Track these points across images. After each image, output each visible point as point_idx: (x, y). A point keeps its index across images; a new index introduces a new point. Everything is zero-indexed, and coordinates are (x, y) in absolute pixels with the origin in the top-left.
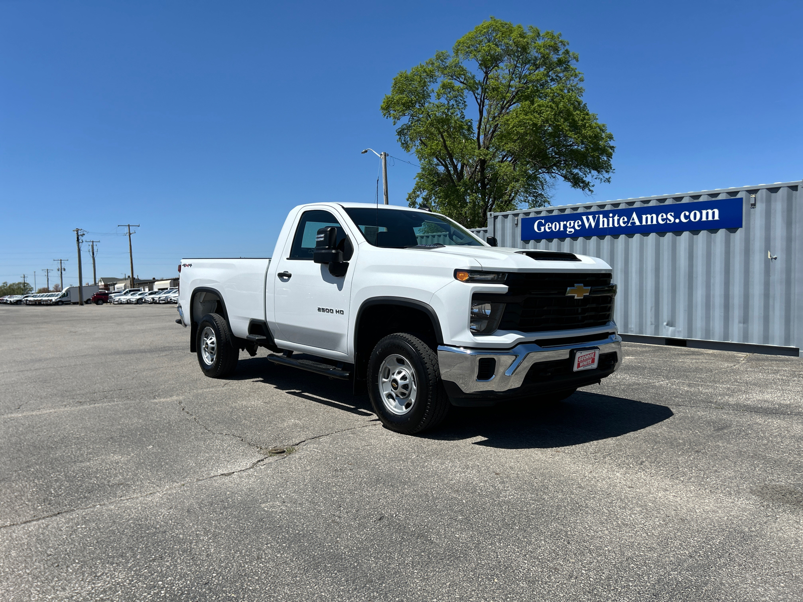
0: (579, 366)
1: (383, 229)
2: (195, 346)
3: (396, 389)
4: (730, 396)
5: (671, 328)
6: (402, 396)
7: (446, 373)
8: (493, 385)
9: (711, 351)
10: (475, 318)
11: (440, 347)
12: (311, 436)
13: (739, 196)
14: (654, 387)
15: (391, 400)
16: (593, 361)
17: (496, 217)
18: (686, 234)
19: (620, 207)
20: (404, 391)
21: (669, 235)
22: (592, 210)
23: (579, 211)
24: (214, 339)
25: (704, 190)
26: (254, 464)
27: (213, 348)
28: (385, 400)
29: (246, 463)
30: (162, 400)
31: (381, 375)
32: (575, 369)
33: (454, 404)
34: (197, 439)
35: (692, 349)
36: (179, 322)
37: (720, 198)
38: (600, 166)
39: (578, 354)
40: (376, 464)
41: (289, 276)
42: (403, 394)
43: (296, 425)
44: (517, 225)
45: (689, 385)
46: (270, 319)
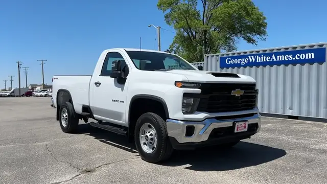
0: (237, 130)
1: (149, 62)
2: (59, 118)
3: (147, 140)
4: (316, 145)
5: (291, 111)
6: (150, 144)
7: (171, 133)
8: (194, 139)
9: (310, 122)
10: (185, 106)
11: (167, 120)
12: (105, 163)
13: (324, 47)
14: (279, 140)
15: (145, 146)
16: (245, 127)
17: (208, 57)
18: (298, 65)
19: (267, 52)
20: (151, 141)
21: (290, 66)
22: (254, 53)
23: (247, 54)
24: (67, 114)
25: (307, 44)
26: (73, 178)
27: (66, 119)
28: (143, 146)
29: (69, 177)
30: (39, 144)
31: (140, 133)
32: (236, 131)
33: (175, 148)
34: (49, 164)
35: (301, 121)
36: (52, 106)
37: (315, 47)
39: (237, 124)
40: (133, 179)
41: (100, 84)
42: (151, 143)
43: (99, 157)
44: (218, 60)
45: (297, 139)
46: (91, 105)
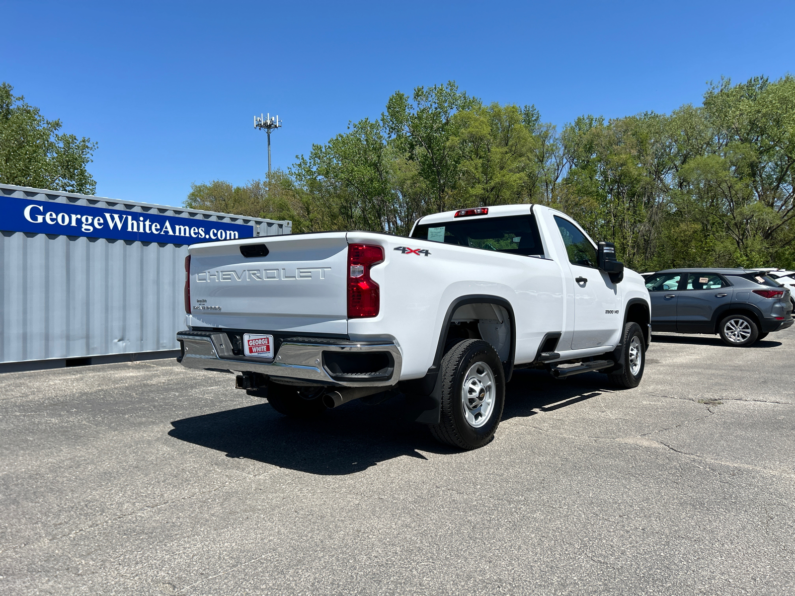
19: (152, 212)
22: (118, 208)
41: (586, 281)
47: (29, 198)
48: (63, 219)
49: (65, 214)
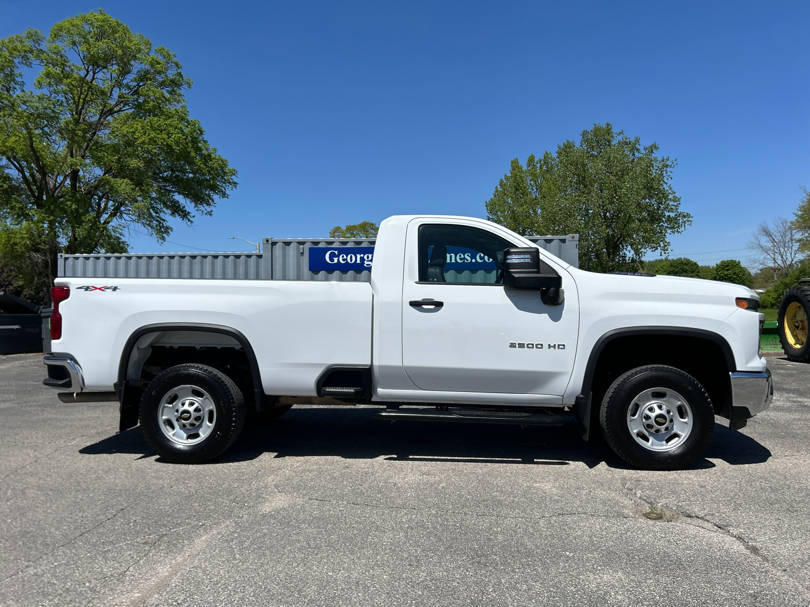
11: (731, 374)
17: (274, 243)
21: (466, 273)
31: (629, 413)
38: (199, 199)
41: (439, 304)
44: (302, 253)
47: (329, 246)
48: (351, 259)
49: (353, 255)
